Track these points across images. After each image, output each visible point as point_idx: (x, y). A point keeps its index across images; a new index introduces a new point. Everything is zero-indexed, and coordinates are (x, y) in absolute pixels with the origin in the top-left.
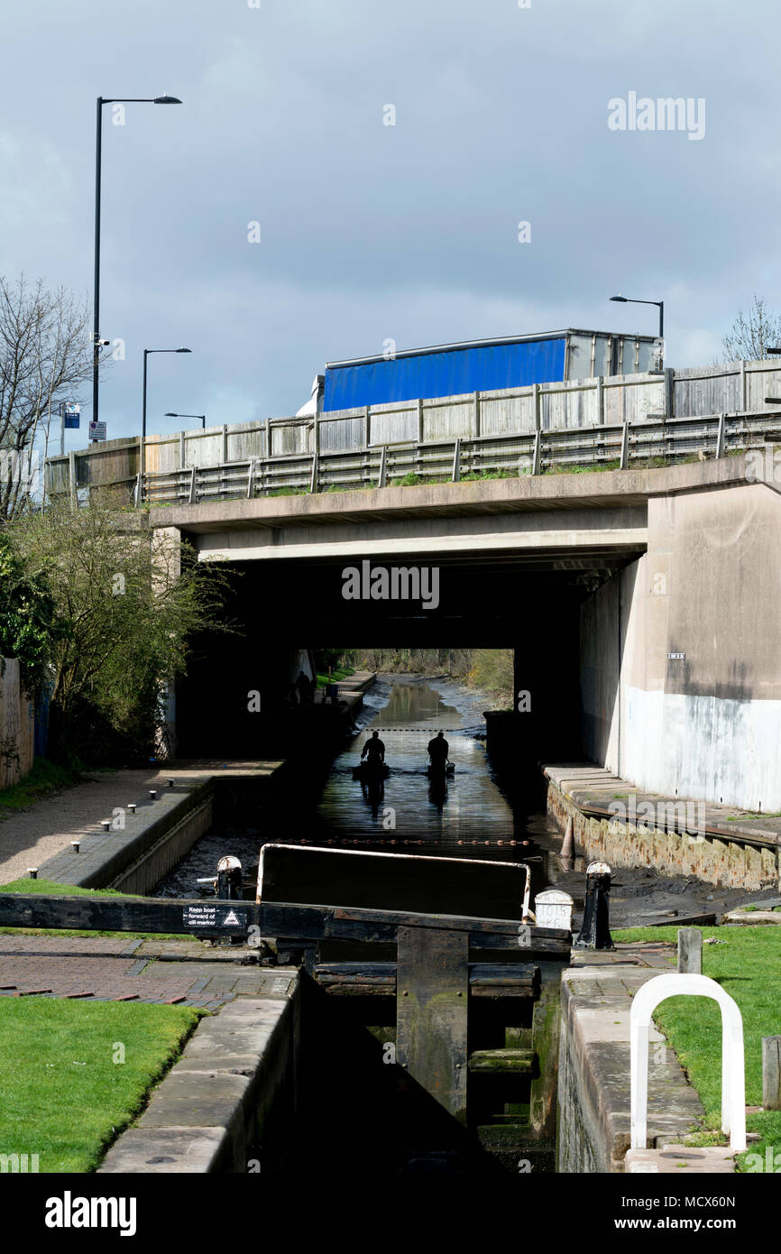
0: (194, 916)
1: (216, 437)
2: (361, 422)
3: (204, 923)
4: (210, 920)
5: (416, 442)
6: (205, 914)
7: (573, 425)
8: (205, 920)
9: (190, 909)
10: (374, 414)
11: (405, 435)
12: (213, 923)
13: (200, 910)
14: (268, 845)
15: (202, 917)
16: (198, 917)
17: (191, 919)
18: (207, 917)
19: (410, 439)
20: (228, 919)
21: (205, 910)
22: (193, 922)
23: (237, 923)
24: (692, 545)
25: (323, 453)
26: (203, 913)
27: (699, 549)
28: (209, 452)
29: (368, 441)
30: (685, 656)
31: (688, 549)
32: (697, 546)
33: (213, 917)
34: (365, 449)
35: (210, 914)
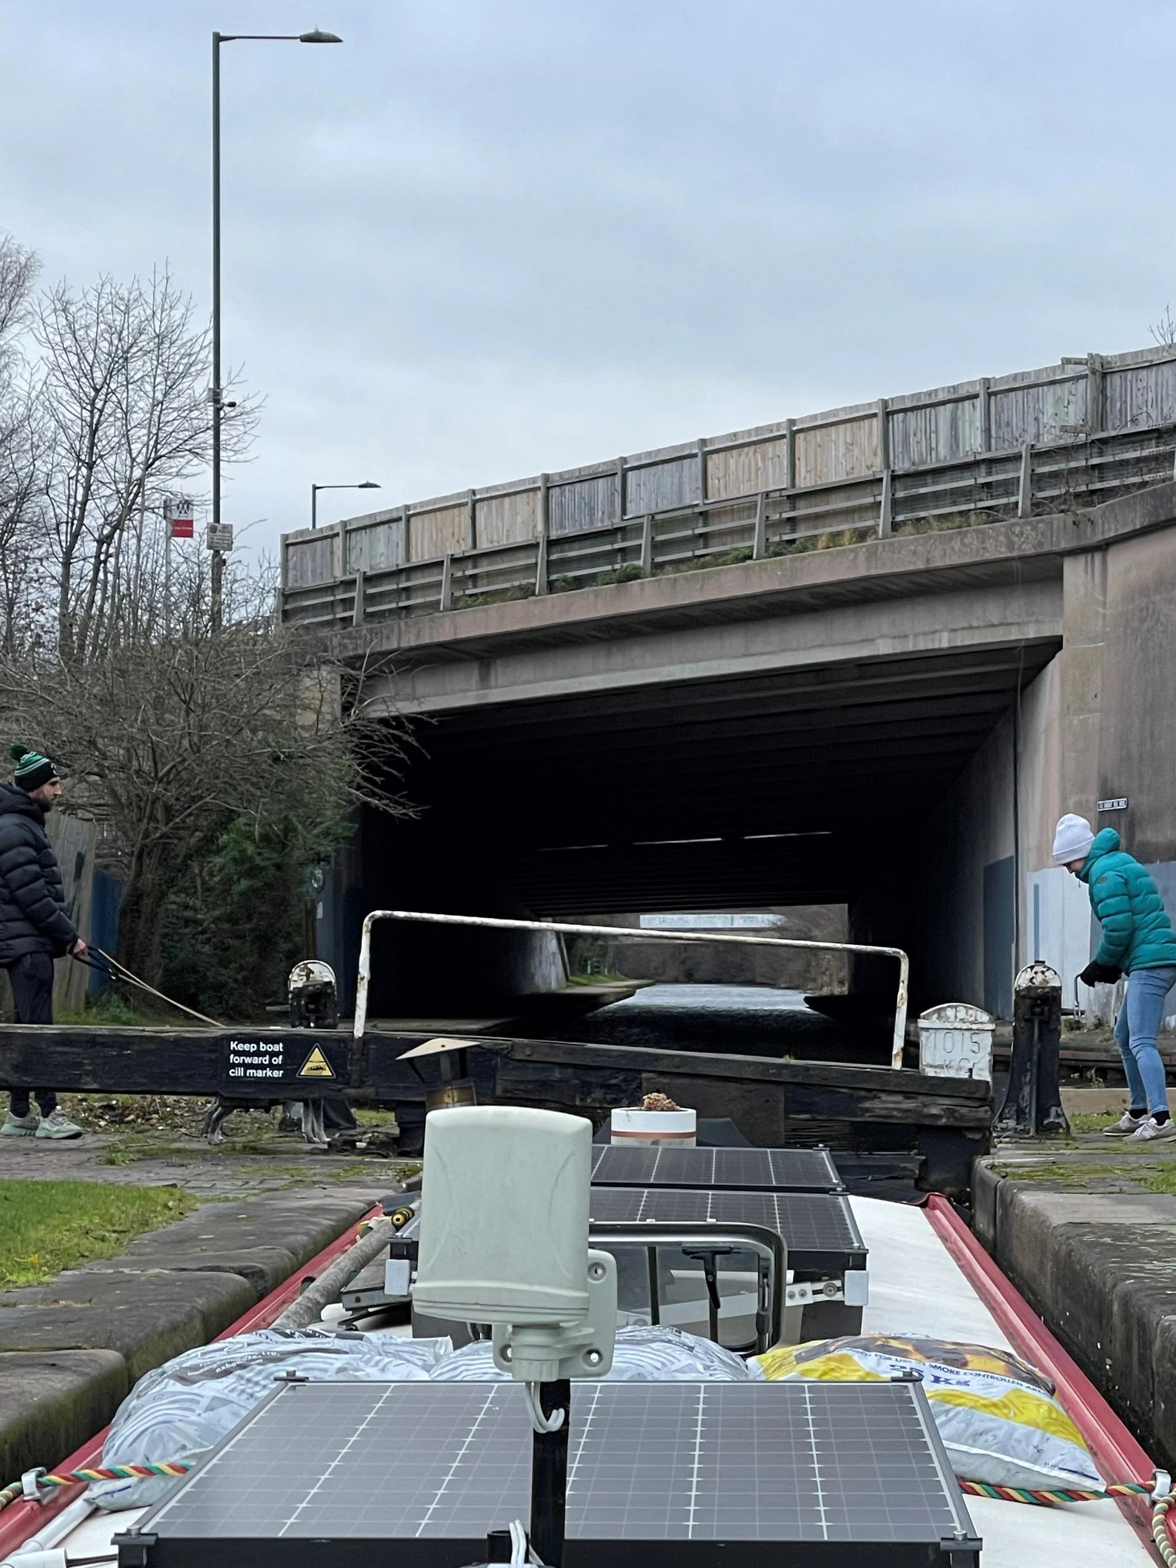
0: (240, 1060)
1: (394, 525)
2: (613, 483)
3: (260, 1073)
4: (272, 1067)
5: (697, 505)
6: (263, 1054)
7: (943, 456)
8: (262, 1067)
9: (233, 1045)
10: (633, 469)
11: (680, 499)
12: (277, 1074)
13: (252, 1048)
14: (378, 913)
15: (256, 1060)
16: (248, 1060)
17: (234, 1066)
18: (266, 1060)
19: (687, 502)
20: (309, 1065)
21: (263, 1047)
22: (240, 1072)
23: (327, 1073)
24: (1136, 624)
25: (554, 534)
26: (258, 1053)
27: (1148, 630)
28: (381, 548)
29: (624, 511)
30: (1127, 803)
31: (1129, 632)
32: (1146, 625)
33: (278, 1060)
34: (617, 523)
35: (273, 1054)
